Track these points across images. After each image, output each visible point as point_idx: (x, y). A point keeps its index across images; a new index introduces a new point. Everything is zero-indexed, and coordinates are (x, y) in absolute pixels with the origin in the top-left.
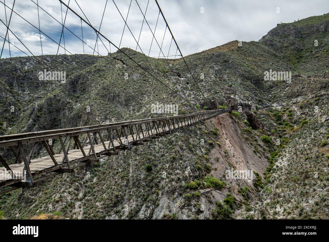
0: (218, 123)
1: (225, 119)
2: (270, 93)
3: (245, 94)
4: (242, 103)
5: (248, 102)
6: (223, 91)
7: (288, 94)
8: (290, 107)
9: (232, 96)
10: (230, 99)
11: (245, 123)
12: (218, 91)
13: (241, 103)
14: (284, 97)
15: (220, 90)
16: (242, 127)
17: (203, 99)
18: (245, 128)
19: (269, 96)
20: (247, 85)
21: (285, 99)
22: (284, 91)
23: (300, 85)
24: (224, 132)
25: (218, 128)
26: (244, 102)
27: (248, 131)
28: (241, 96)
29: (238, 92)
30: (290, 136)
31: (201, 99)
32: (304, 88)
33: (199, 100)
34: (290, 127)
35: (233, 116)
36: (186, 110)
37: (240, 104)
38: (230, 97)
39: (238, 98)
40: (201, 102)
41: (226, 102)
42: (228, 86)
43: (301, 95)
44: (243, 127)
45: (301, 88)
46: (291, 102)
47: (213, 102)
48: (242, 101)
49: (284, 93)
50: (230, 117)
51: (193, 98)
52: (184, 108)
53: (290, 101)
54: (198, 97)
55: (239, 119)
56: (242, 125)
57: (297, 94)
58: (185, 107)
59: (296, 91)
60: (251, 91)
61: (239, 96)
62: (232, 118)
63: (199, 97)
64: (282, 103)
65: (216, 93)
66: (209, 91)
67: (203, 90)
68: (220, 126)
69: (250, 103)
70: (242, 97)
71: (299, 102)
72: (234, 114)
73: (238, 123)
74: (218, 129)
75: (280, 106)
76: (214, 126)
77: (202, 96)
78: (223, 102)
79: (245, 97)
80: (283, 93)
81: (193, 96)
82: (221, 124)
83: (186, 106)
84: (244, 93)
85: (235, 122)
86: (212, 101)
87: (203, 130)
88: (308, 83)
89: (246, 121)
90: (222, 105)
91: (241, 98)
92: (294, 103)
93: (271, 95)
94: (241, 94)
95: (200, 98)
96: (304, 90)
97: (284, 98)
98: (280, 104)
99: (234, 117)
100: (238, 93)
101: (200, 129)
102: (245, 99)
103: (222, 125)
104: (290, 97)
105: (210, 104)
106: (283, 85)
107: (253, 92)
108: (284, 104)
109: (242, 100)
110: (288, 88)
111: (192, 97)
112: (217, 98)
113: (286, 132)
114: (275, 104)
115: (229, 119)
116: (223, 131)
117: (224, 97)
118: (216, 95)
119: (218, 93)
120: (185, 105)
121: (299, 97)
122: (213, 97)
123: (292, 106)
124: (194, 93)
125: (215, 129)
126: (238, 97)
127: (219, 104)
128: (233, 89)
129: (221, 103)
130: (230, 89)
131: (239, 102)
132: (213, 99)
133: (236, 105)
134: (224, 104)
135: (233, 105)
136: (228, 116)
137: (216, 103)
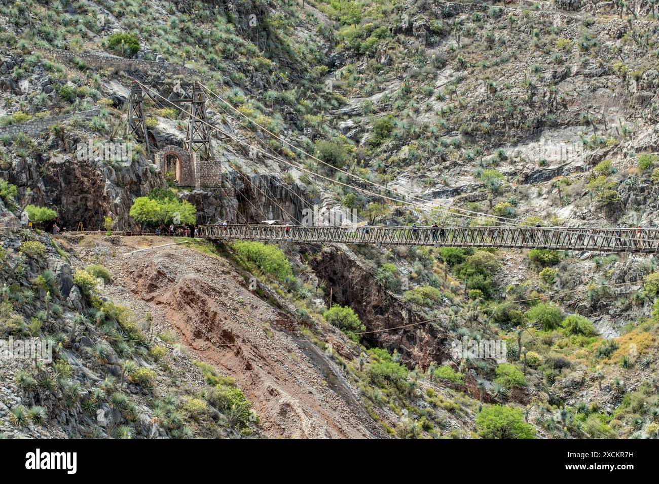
0: (198, 334)
2: (342, 104)
3: (245, 109)
5: (284, 169)
6: (98, 88)
7: (465, 115)
8: (514, 204)
9: (165, 126)
10: (168, 149)
12: (71, 85)
13: (243, 178)
14: (449, 132)
16: (338, 351)
19: (342, 125)
20: (220, 46)
21: (458, 146)
22: (430, 94)
23: (531, 58)
24: (285, 397)
26: (262, 170)
27: (387, 378)
28: (224, 122)
30: (617, 400)
32: (565, 76)
34: (580, 338)
37: (235, 182)
42: (111, 48)
43: (555, 126)
44: (349, 357)
45: (548, 75)
46: (505, 168)
48: (241, 161)
49: (438, 106)
50: (247, 283)
53: (496, 164)
56: (334, 338)
57: (532, 117)
59: (519, 93)
60: (256, 85)
62: (257, 293)
64: (446, 175)
68: (229, 358)
69: (295, 175)
71: (559, 172)
73: (308, 323)
75: (436, 195)
78: (140, 170)
80: (429, 109)
82: (228, 338)
84: (234, 104)
86: (59, 158)
87: (161, 391)
88: (585, 49)
91: (228, 140)
92: (527, 179)
93: (350, 123)
94: (224, 110)
96: (565, 88)
97: (448, 140)
98: (434, 184)
99: (266, 285)
101: (141, 386)
104: (488, 134)
105: (41, 186)
106: (410, 55)
107: (273, 93)
108: (465, 181)
109: (243, 151)
110: (448, 71)
113: (577, 375)
114: (403, 181)
121: (547, 133)
122: (59, 134)
123: (526, 197)
127: (117, 185)
128: (155, 71)
129: (128, 178)
130: (133, 70)
131: (231, 173)
132: (60, 142)
133: (215, 190)
134: (146, 181)
135: (198, 192)
136: (234, 277)
137: (94, 173)
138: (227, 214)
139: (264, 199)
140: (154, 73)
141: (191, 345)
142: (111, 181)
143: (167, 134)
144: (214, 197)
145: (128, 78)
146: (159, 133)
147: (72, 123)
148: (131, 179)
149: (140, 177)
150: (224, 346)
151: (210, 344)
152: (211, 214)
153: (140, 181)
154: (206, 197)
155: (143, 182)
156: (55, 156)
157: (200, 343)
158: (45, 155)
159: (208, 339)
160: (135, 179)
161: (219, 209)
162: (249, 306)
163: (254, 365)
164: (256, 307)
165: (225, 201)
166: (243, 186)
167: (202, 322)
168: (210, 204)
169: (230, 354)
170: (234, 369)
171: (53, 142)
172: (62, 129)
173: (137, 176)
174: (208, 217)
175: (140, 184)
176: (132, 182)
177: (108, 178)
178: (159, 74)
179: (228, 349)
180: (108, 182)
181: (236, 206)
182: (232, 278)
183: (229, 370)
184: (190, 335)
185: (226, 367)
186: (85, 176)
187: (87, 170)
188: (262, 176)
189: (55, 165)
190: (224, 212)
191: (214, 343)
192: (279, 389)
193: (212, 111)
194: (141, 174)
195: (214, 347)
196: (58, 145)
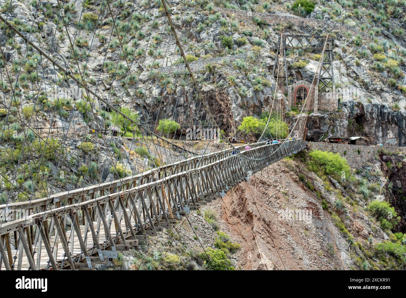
0: (234, 213)
1: (271, 192)
3: (379, 56)
4: (365, 104)
5: (396, 100)
6: (267, 38)
9: (313, 67)
10: (299, 83)
11: (379, 214)
12: (236, 36)
13: (360, 105)
15: (248, 29)
16: (358, 233)
17: (153, 79)
18: (376, 243)
20: (391, 9)
25: (234, 240)
26: (377, 100)
27: (392, 254)
28: (358, 65)
29: (344, 45)
31: (144, 75)
33: (133, 83)
35: (313, 175)
36: (65, 138)
37: (352, 109)
38: (300, 72)
39: (345, 79)
40: (141, 96)
41: (280, 95)
42: (293, 10)
44: (365, 237)
47: (210, 97)
50: (302, 179)
51: (100, 69)
52: (53, 124)
54: (124, 63)
55: (346, 189)
56: (358, 223)
58: (60, 124)
61: (348, 67)
62: (309, 187)
63: (134, 68)
65: (228, 45)
66: (190, 36)
67: (155, 27)
68: (246, 230)
69: (403, 105)
70: (365, 73)
72: (321, 164)
73: (340, 211)
74: (235, 244)
76: (216, 228)
77: (149, 61)
78: (262, 97)
79: (380, 70)
81: (101, 59)
82: (250, 216)
83: (65, 118)
84: (375, 52)
85: (325, 209)
86: (207, 87)
87: (154, 248)
89: (380, 201)
90: (257, 111)
91: (357, 78)
94: (362, 56)
95: (140, 69)
99: (320, 182)
100: (345, 51)
102: (379, 85)
103: (257, 225)
105: (193, 106)
109: (365, 86)
111: (92, 65)
112: (231, 74)
115: (296, 189)
116: (259, 256)
117: (270, 68)
118: (228, 58)
119: (240, 44)
120: (56, 108)
122: (212, 70)
124: (103, 41)
125: (217, 246)
126: (343, 70)
127: (241, 107)
128: (320, 27)
129: (251, 103)
130: (305, 26)
131: (350, 102)
132: (211, 76)
133: (331, 114)
134: (267, 106)
135: (315, 115)
136: (291, 175)
137: (227, 99)
138: (337, 131)
139: (375, 122)
140: (319, 28)
141: (227, 220)
142: (237, 105)
143: (312, 72)
144: (329, 119)
145: (298, 32)
146: (306, 72)
147: (222, 63)
148: (254, 104)
149: (261, 103)
150: (247, 222)
151: (239, 220)
152: (325, 131)
153: (262, 105)
154: (321, 119)
155: (265, 106)
156: (206, 86)
157: (235, 219)
158: (200, 85)
159: (239, 217)
160: (257, 104)
161: (331, 127)
162: (291, 196)
163: (258, 237)
164: (296, 197)
165: (337, 122)
166: (359, 111)
167: (238, 205)
168: (325, 124)
169: (249, 228)
170: (246, 238)
171: (207, 76)
172: (214, 67)
173: (260, 101)
174: (322, 133)
175: (262, 107)
176: (255, 106)
177: (235, 103)
178: (322, 29)
179: (249, 225)
180: (234, 105)
181: (346, 126)
182: (289, 176)
183: (244, 239)
184: (229, 214)
185: (242, 236)
186: (222, 100)
187: (223, 97)
188: (374, 105)
189: (204, 92)
190: (335, 130)
191: (242, 220)
192: (263, 254)
193: (352, 56)
194: (262, 100)
195: (241, 223)
196: (210, 78)
